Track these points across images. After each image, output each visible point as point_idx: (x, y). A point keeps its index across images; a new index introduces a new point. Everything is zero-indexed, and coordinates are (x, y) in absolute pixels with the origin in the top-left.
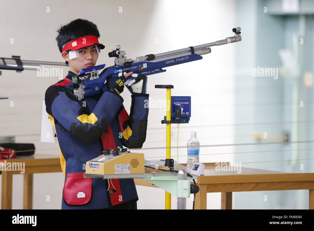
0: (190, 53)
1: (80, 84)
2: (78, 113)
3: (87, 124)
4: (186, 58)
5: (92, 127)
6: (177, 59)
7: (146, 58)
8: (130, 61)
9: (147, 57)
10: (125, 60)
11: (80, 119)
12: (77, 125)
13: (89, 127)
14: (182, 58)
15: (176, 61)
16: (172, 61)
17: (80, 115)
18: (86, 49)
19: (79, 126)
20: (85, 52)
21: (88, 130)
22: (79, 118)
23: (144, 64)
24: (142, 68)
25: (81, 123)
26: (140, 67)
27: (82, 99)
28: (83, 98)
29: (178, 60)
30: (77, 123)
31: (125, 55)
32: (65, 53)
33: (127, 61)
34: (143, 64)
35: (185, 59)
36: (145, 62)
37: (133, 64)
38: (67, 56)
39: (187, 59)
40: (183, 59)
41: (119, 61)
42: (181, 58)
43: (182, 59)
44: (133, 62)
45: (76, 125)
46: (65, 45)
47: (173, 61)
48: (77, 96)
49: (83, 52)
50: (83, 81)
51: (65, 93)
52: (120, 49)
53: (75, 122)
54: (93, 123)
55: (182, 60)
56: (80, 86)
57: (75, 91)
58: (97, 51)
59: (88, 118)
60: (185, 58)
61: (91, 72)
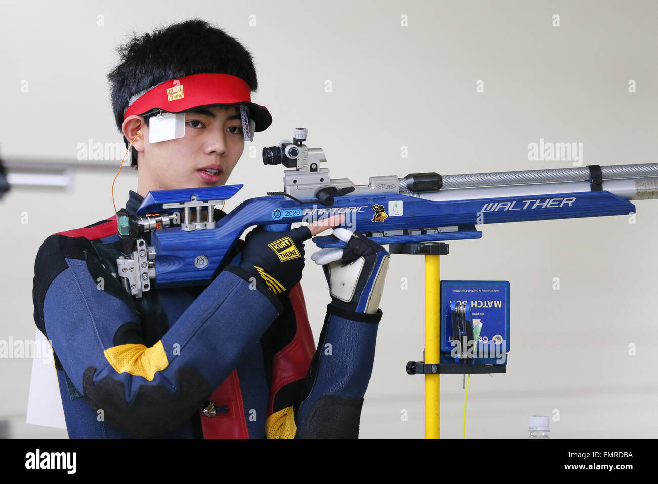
0: (586, 189)
1: (138, 242)
2: (112, 337)
3: (129, 377)
4: (564, 202)
5: (141, 387)
6: (529, 202)
7: (404, 183)
8: (339, 186)
9: (411, 180)
10: (322, 180)
11: (112, 357)
12: (99, 376)
13: (135, 387)
14: (551, 199)
15: (525, 208)
16: (507, 207)
17: (118, 345)
18: (210, 119)
19: (104, 378)
20: (204, 127)
21: (129, 396)
22: (110, 354)
23: (391, 204)
24: (384, 214)
25: (112, 370)
26: (377, 212)
27: (144, 290)
28: (149, 289)
29: (532, 204)
30: (99, 368)
31: (321, 165)
32: (138, 120)
33: (327, 184)
34: (390, 202)
35: (559, 204)
36: (395, 197)
37: (350, 197)
38: (139, 132)
39: (570, 205)
40: (551, 202)
41: (295, 182)
42: (543, 199)
43: (547, 204)
44: (352, 189)
45: (96, 374)
46: (142, 93)
47: (509, 207)
48: (127, 279)
49: (200, 126)
50: (153, 230)
51: (87, 263)
52: (304, 140)
53: (97, 365)
54: (150, 377)
55: (548, 206)
56: (139, 248)
57: (121, 261)
58: (245, 131)
59: (137, 360)
60: (561, 201)
61: (187, 206)
